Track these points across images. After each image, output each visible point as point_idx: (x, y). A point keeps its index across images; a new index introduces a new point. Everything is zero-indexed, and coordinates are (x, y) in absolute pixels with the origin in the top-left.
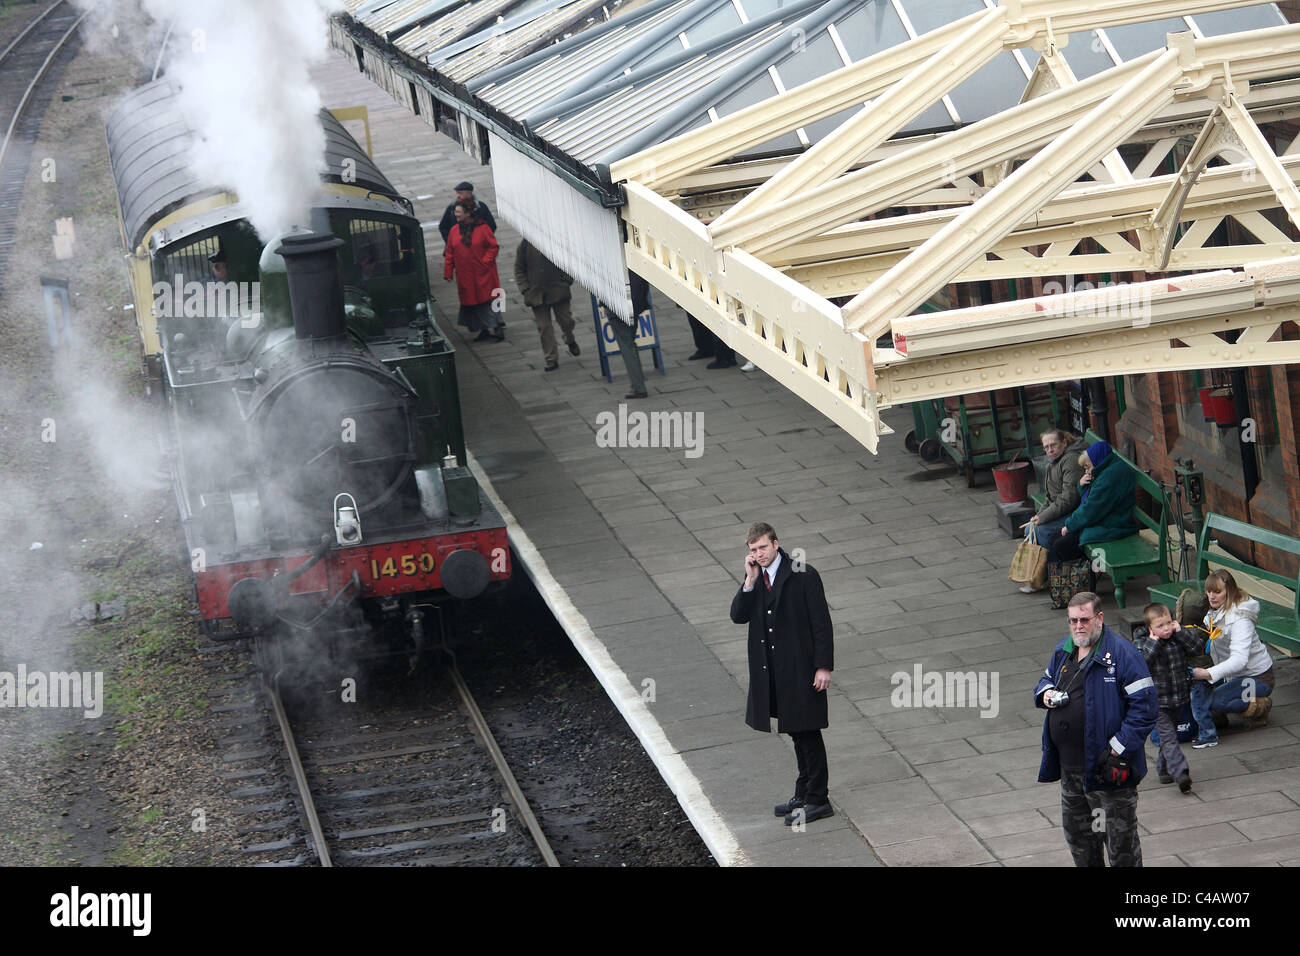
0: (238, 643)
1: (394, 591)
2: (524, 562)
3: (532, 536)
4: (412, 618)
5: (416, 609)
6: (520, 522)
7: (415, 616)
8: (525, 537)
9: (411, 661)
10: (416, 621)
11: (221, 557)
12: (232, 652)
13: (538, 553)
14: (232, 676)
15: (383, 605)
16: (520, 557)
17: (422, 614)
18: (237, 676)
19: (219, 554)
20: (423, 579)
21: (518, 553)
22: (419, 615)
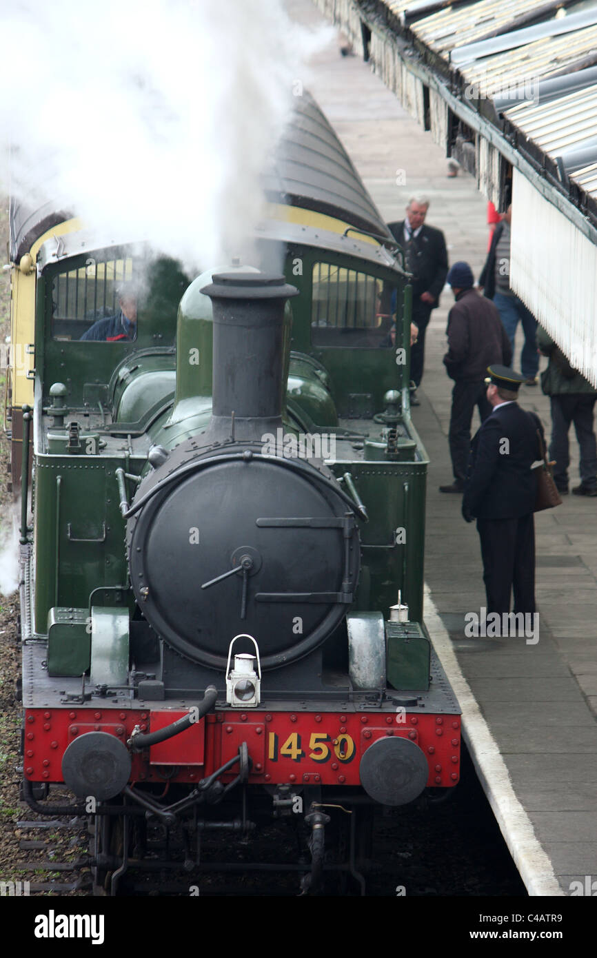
0: (74, 821)
1: (294, 780)
2: (479, 766)
3: (497, 734)
4: (312, 822)
5: (321, 809)
6: (483, 711)
7: (318, 818)
8: (488, 733)
9: (303, 881)
10: (317, 826)
11: (65, 698)
12: (63, 832)
13: (500, 758)
14: (57, 866)
15: (276, 797)
16: (476, 760)
17: (328, 818)
18: (64, 866)
19: (63, 693)
20: (336, 770)
21: (474, 754)
22: (323, 819)
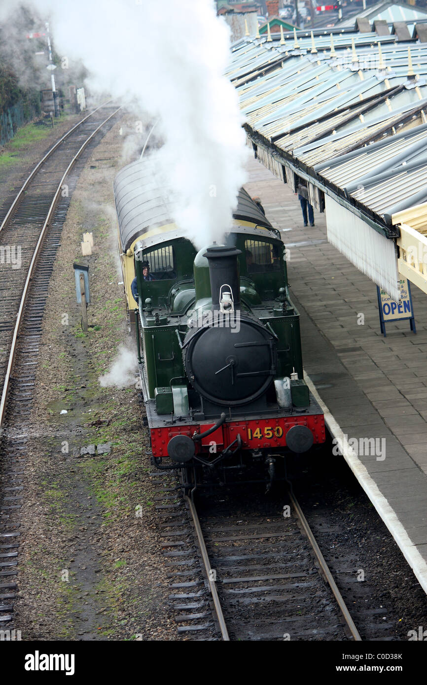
0: (172, 471)
1: (260, 446)
2: (332, 434)
3: (338, 420)
4: (269, 463)
5: (271, 457)
6: (331, 412)
7: (271, 461)
8: (334, 420)
9: (267, 486)
10: (271, 464)
11: (165, 423)
12: (168, 476)
13: (341, 429)
14: (168, 489)
15: (253, 454)
16: (331, 431)
17: (275, 460)
18: (170, 489)
19: (164, 421)
20: (276, 441)
21: (330, 429)
22: (273, 460)
